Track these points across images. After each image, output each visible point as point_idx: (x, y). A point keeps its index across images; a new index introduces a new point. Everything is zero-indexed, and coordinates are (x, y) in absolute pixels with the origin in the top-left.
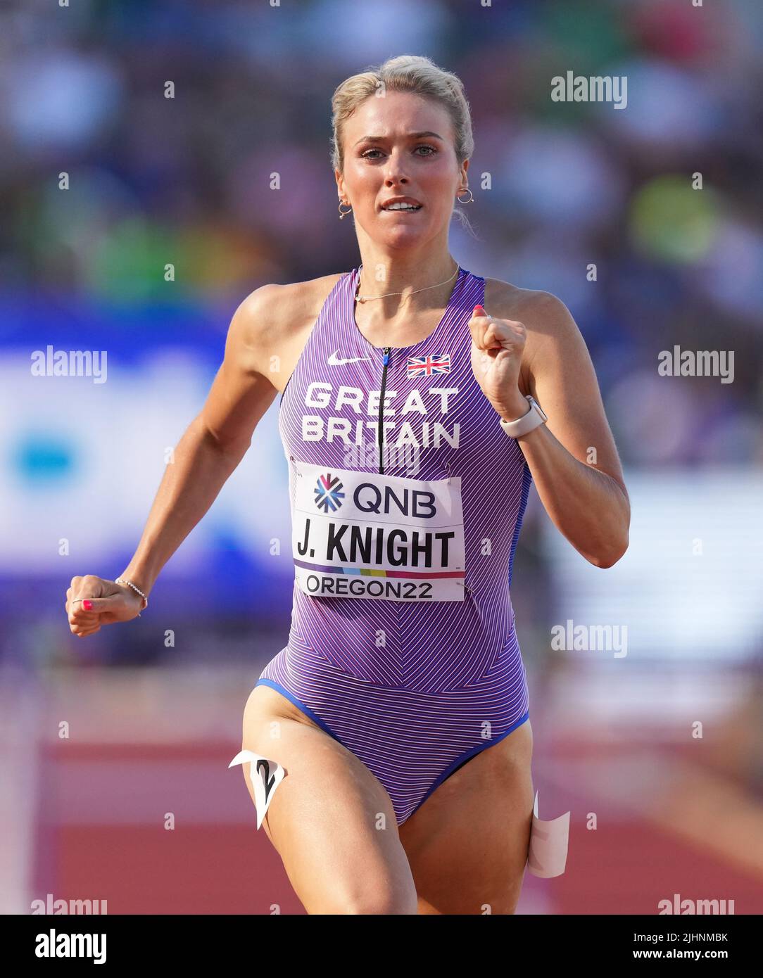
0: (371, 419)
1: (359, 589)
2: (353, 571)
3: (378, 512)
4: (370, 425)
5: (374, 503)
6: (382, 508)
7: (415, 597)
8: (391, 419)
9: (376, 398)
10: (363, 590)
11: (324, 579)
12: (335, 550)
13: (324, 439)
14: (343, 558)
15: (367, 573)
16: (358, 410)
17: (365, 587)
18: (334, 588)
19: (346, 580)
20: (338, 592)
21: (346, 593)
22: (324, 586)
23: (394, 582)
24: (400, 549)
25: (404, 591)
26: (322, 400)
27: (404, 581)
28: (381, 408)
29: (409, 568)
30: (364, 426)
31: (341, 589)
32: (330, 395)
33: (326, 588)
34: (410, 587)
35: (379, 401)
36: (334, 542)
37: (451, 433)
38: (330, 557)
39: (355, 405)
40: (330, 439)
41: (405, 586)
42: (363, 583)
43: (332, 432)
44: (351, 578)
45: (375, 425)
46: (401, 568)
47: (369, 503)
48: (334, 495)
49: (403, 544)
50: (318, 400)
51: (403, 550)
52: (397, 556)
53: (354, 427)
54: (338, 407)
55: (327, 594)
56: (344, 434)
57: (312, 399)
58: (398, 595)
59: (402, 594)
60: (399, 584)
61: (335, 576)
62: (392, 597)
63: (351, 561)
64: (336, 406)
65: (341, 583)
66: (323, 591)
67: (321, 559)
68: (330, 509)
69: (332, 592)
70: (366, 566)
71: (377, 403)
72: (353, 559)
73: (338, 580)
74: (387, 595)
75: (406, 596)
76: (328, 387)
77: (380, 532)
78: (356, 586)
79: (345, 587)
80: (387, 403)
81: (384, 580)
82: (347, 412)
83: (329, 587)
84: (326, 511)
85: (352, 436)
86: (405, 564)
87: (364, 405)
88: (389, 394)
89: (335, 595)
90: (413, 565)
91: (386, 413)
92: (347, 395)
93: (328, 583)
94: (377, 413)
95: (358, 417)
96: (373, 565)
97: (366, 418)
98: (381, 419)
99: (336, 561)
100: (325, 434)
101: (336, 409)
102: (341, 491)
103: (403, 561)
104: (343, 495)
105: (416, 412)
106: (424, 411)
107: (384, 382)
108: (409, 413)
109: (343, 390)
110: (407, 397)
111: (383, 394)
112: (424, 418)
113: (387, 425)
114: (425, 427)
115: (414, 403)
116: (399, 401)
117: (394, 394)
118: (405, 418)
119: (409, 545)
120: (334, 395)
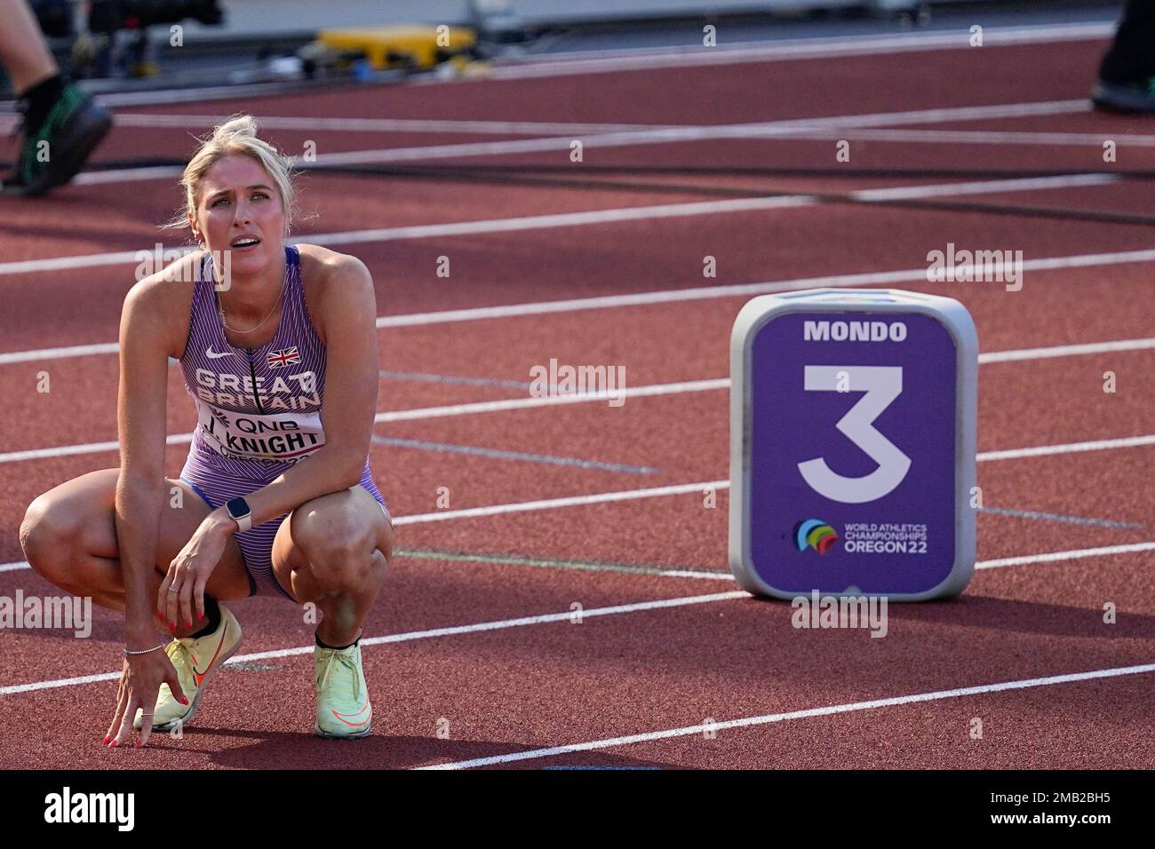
0: (250, 394)
3: (255, 433)
4: (248, 397)
8: (264, 394)
9: (249, 381)
12: (232, 446)
14: (239, 449)
16: (237, 389)
24: (278, 446)
26: (210, 383)
27: (287, 459)
28: (255, 388)
29: (288, 452)
30: (244, 397)
32: (214, 379)
35: (252, 383)
37: (313, 399)
39: (235, 385)
41: (289, 461)
45: (253, 398)
46: (283, 453)
49: (281, 443)
50: (207, 382)
51: (282, 445)
54: (223, 388)
57: (201, 380)
60: (285, 460)
71: (251, 385)
76: (212, 374)
77: (262, 440)
80: (258, 385)
82: (229, 390)
86: (285, 451)
87: (241, 385)
88: (257, 379)
91: (259, 391)
92: (226, 380)
94: (252, 391)
95: (238, 393)
97: (244, 393)
98: (256, 395)
104: (228, 422)
105: (283, 392)
106: (289, 391)
107: (252, 371)
108: (278, 392)
109: (222, 376)
110: (273, 382)
111: (254, 379)
112: (290, 395)
113: (260, 398)
114: (293, 399)
115: (280, 386)
116: (268, 384)
117: (263, 379)
118: (275, 395)
119: (285, 441)
120: (217, 380)
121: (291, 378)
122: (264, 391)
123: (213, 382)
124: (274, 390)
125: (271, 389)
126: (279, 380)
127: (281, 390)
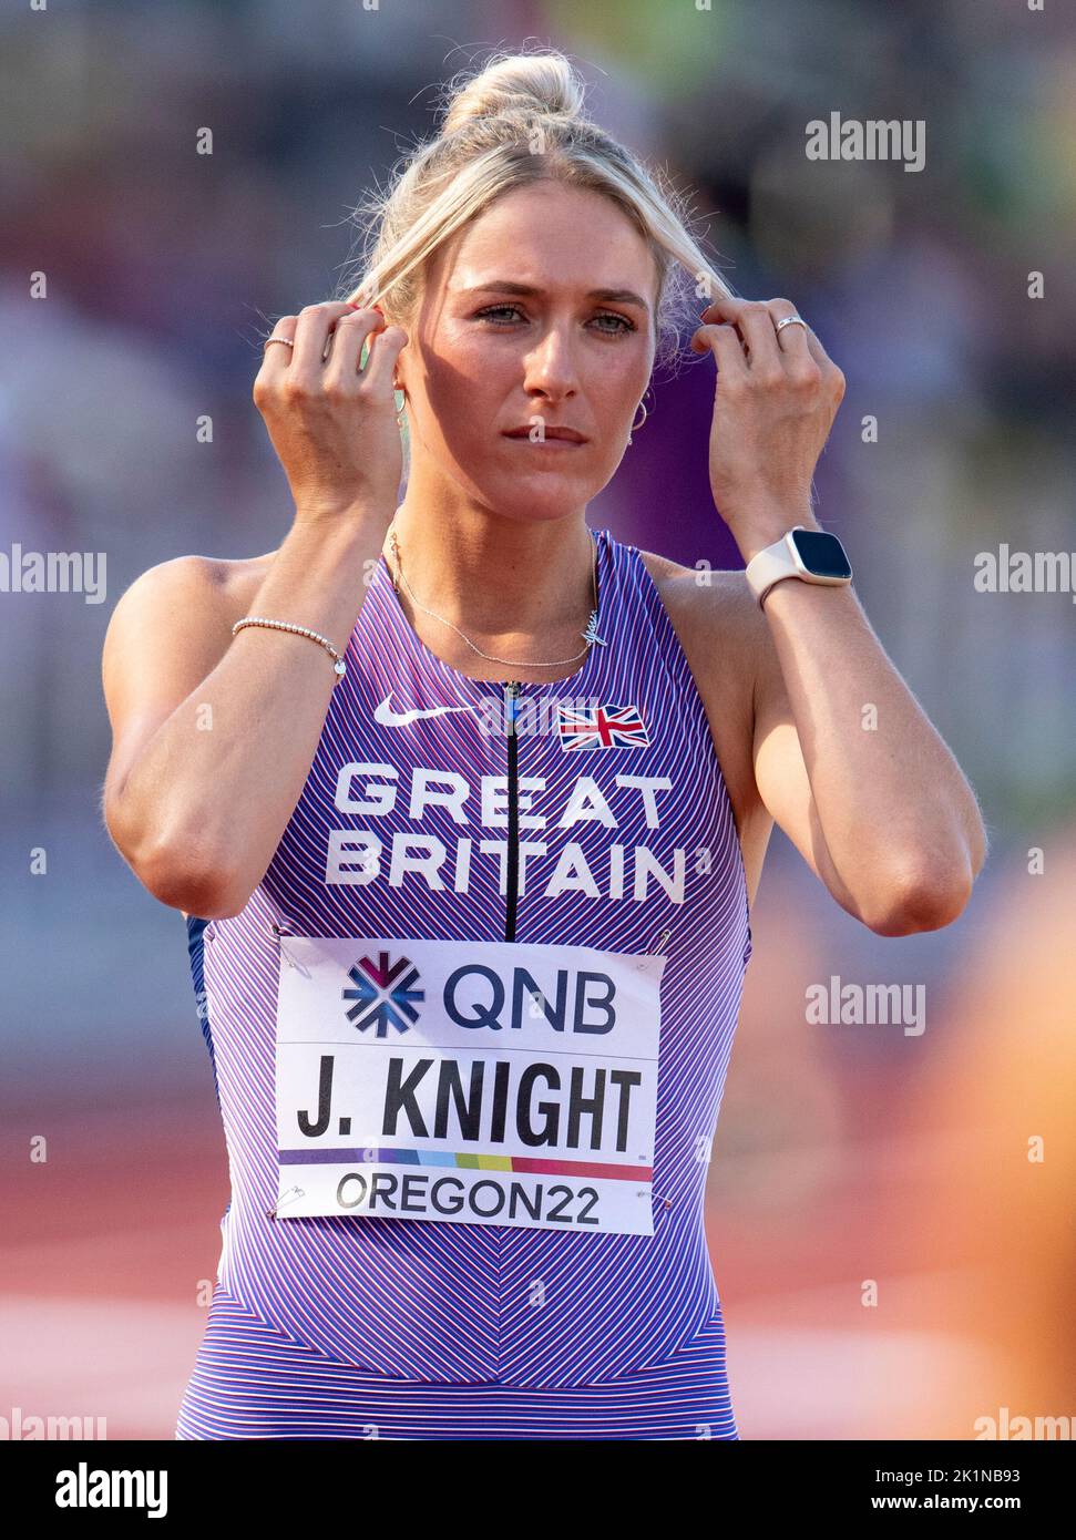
0: (492, 834)
1: (452, 1199)
2: (440, 1159)
3: (496, 1027)
4: (487, 847)
5: (488, 1008)
6: (505, 1017)
7: (568, 1219)
8: (536, 836)
9: (499, 792)
10: (460, 1201)
11: (376, 1177)
12: (402, 1113)
13: (382, 879)
14: (419, 1130)
15: (469, 1162)
16: (460, 818)
17: (465, 1194)
18: (396, 1197)
19: (425, 1179)
20: (405, 1207)
21: (422, 1209)
22: (376, 1192)
23: (529, 1182)
24: (544, 1108)
25: (549, 1204)
26: (379, 800)
27: (549, 1181)
28: (513, 812)
29: (560, 1152)
30: (475, 848)
31: (412, 1200)
32: (395, 788)
33: (379, 1197)
34: (562, 1196)
35: (506, 798)
36: (399, 1095)
37: (670, 870)
38: (389, 1128)
39: (454, 805)
40: (396, 880)
41: (552, 1192)
42: (460, 1186)
43: (401, 865)
44: (435, 1174)
45: (500, 847)
46: (543, 1152)
47: (478, 1008)
48: (397, 997)
49: (551, 1097)
50: (370, 799)
51: (550, 1110)
52: (538, 1124)
53: (452, 854)
54: (416, 812)
55: (381, 1211)
56: (430, 870)
57: (353, 797)
58: (535, 1214)
59: (546, 1210)
60: (539, 1188)
61: (399, 1170)
62: (523, 1219)
63: (436, 1136)
64: (412, 809)
65: (413, 1186)
66: (372, 1204)
67: (367, 1135)
68: (391, 1028)
69: (393, 1206)
70: (469, 1147)
71: (504, 802)
72: (441, 1131)
73: (407, 1179)
74: (512, 1214)
75: (552, 1216)
76: (388, 771)
77: (503, 1069)
78: (447, 1191)
79: (421, 1193)
80: (525, 803)
81: (507, 1179)
82: (436, 821)
83: (385, 1194)
84: (382, 1033)
85: (447, 872)
86: (553, 1143)
87: (472, 807)
88: (524, 783)
89: (399, 1214)
90: (568, 1146)
91: (525, 822)
92: (432, 787)
93: (384, 1184)
94: (502, 822)
95: (461, 831)
96: (483, 1145)
97: (477, 832)
99: (404, 1137)
100: (385, 868)
101: (411, 816)
102: (415, 987)
103: (550, 1136)
104: (420, 996)
105: (594, 823)
106: (610, 822)
107: (513, 758)
108: (579, 824)
109: (421, 776)
110: (569, 792)
111: (513, 784)
112: (612, 836)
113: (526, 849)
114: (617, 851)
115: (587, 803)
116: (552, 804)
117: (537, 784)
118: (569, 835)
119: (562, 1097)
120: (404, 787)
121: (622, 781)
122: (539, 823)
123: (389, 795)
124: (567, 822)
125: (558, 818)
126: (586, 787)
127: (588, 815)
